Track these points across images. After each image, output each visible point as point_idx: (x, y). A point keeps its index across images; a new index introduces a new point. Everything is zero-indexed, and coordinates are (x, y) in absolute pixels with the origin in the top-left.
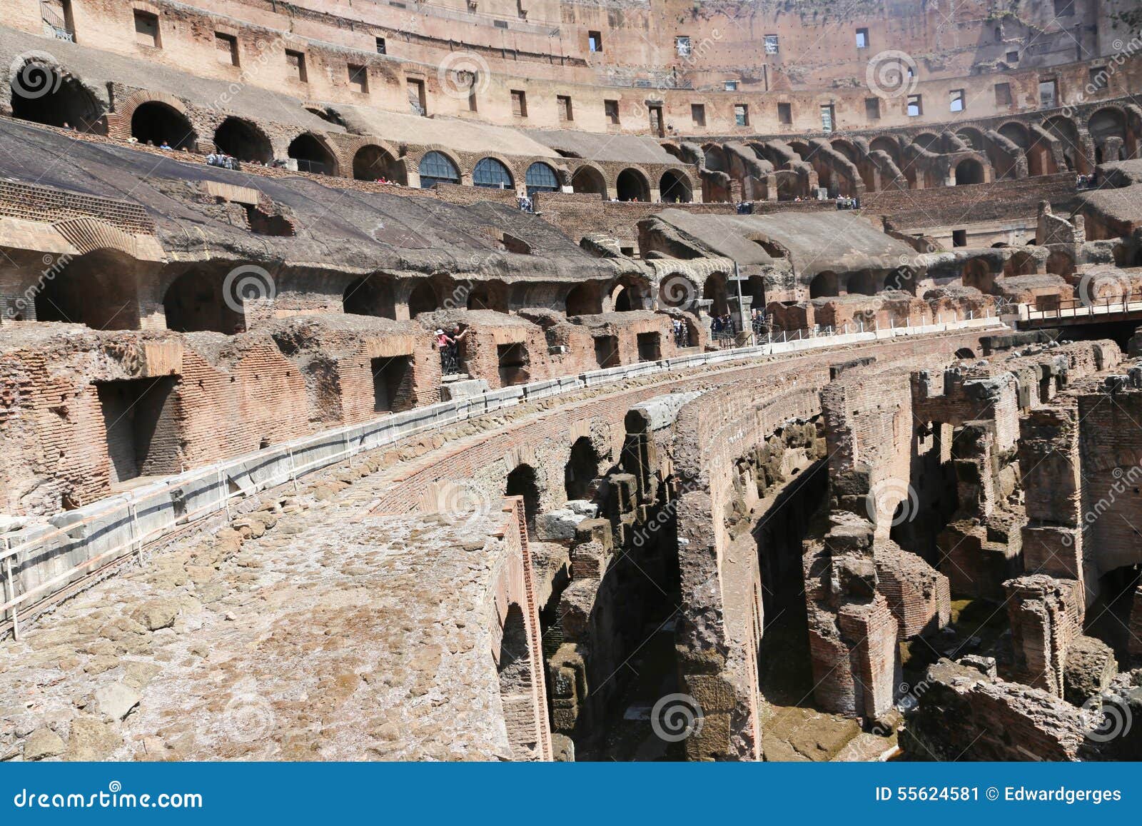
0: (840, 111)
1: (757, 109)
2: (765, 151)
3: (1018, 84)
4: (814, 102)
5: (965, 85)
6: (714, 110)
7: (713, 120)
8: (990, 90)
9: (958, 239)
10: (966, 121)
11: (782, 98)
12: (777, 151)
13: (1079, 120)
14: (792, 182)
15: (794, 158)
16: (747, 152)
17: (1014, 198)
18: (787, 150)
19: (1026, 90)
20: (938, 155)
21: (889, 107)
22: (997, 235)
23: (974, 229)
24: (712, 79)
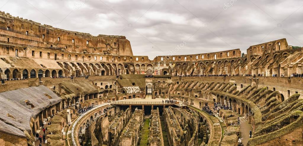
1: (72, 56)
2: (73, 65)
3: (109, 57)
4: (81, 56)
5: (103, 56)
6: (65, 55)
7: (65, 57)
8: (106, 58)
9: (102, 84)
10: (102, 62)
11: (76, 54)
12: (75, 65)
13: (116, 65)
14: (78, 71)
15: (78, 67)
16: (71, 65)
17: (109, 78)
18: (77, 65)
19: (110, 58)
20: (99, 68)
21: (92, 58)
22: (107, 84)
23: (103, 83)
24: (63, 46)
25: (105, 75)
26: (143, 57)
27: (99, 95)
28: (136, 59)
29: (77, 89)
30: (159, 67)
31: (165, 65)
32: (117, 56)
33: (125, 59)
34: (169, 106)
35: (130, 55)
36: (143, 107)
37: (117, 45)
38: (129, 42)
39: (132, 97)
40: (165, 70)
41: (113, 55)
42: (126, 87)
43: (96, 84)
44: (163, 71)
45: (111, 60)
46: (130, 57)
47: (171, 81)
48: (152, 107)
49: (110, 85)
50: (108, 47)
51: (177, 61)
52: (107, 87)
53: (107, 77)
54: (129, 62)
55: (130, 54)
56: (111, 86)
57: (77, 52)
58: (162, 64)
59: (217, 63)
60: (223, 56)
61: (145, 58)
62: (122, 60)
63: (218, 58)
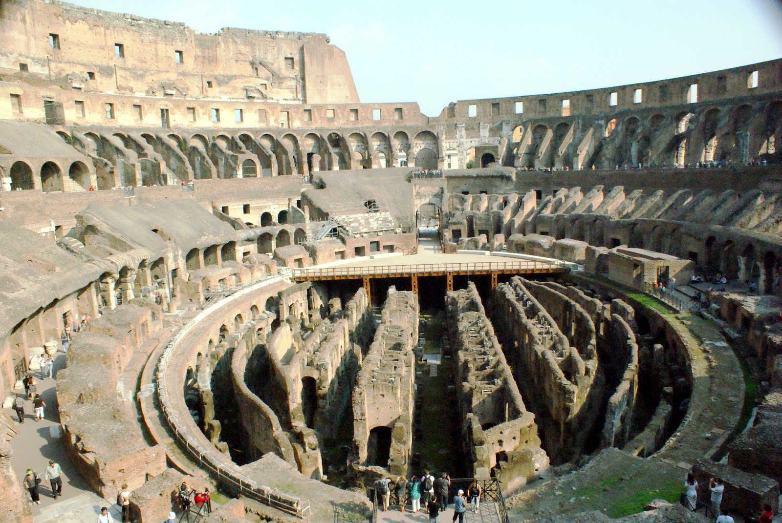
0: (172, 114)
1: (119, 107)
2: (128, 141)
3: (270, 112)
4: (156, 106)
5: (243, 107)
6: (91, 106)
7: (90, 113)
8: (256, 112)
9: (246, 209)
10: (244, 129)
11: (137, 102)
12: (134, 141)
13: (298, 138)
14: (149, 165)
15: (149, 149)
16: (118, 143)
17: (273, 187)
18: (143, 142)
19: (274, 115)
20: (231, 153)
21: (201, 114)
22: (265, 207)
23: (254, 203)
24: (78, 70)
25: (259, 175)
26: (399, 106)
27: (239, 250)
28: (372, 113)
29: (155, 231)
30: (460, 140)
31: (485, 133)
32: (298, 107)
33: (330, 114)
34: (513, 275)
35: (349, 102)
36: (415, 282)
37: (297, 68)
38: (343, 53)
39: (367, 250)
40: (487, 151)
41: (282, 102)
42: (344, 217)
43: (225, 209)
44: (481, 156)
45: (276, 120)
46: (348, 109)
47: (512, 187)
48: (450, 280)
49: (278, 213)
50: (263, 72)
51: (532, 115)
52: (266, 218)
53: (265, 181)
54: (346, 126)
55: (347, 97)
56: (283, 216)
57: (137, 94)
58: (472, 127)
59: (702, 119)
60: (729, 87)
61: (406, 112)
62: (321, 118)
63: (706, 98)
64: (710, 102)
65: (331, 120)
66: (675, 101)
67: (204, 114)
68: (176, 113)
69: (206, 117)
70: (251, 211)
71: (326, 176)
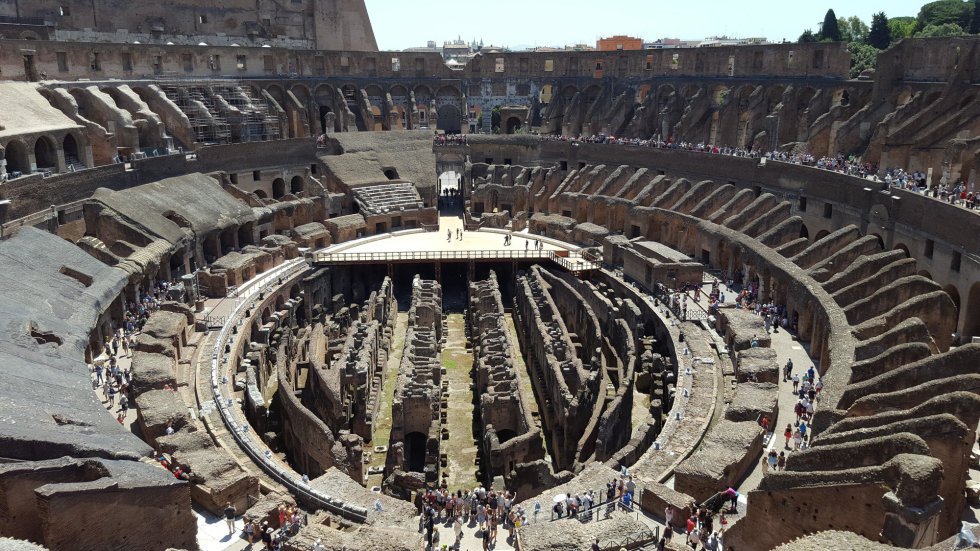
0: (165, 62)
1: (104, 56)
3: (277, 58)
4: (148, 53)
6: (74, 57)
7: (73, 65)
8: (261, 59)
9: (256, 177)
10: (248, 80)
11: (125, 50)
12: (126, 98)
13: (310, 90)
14: (145, 128)
15: (145, 108)
16: (107, 100)
17: (284, 150)
18: (135, 97)
19: (281, 62)
21: (198, 62)
22: (278, 173)
23: (263, 171)
26: (420, 56)
27: (256, 230)
28: (390, 63)
30: (485, 97)
31: (511, 89)
32: (307, 52)
33: (344, 61)
34: (533, 264)
35: (366, 49)
36: (438, 270)
37: (305, 1)
39: (389, 225)
40: (513, 115)
42: (363, 189)
43: (234, 178)
45: (284, 69)
46: (363, 58)
49: (291, 177)
50: (265, 5)
51: (561, 74)
52: (278, 185)
53: (276, 144)
54: (363, 77)
55: (362, 41)
56: (296, 183)
58: (499, 83)
59: (737, 94)
60: (765, 64)
61: (428, 63)
62: (334, 67)
63: (742, 72)
64: (744, 77)
65: (346, 69)
66: (713, 72)
67: (202, 61)
68: (169, 61)
69: (205, 64)
70: (262, 178)
71: (342, 137)
